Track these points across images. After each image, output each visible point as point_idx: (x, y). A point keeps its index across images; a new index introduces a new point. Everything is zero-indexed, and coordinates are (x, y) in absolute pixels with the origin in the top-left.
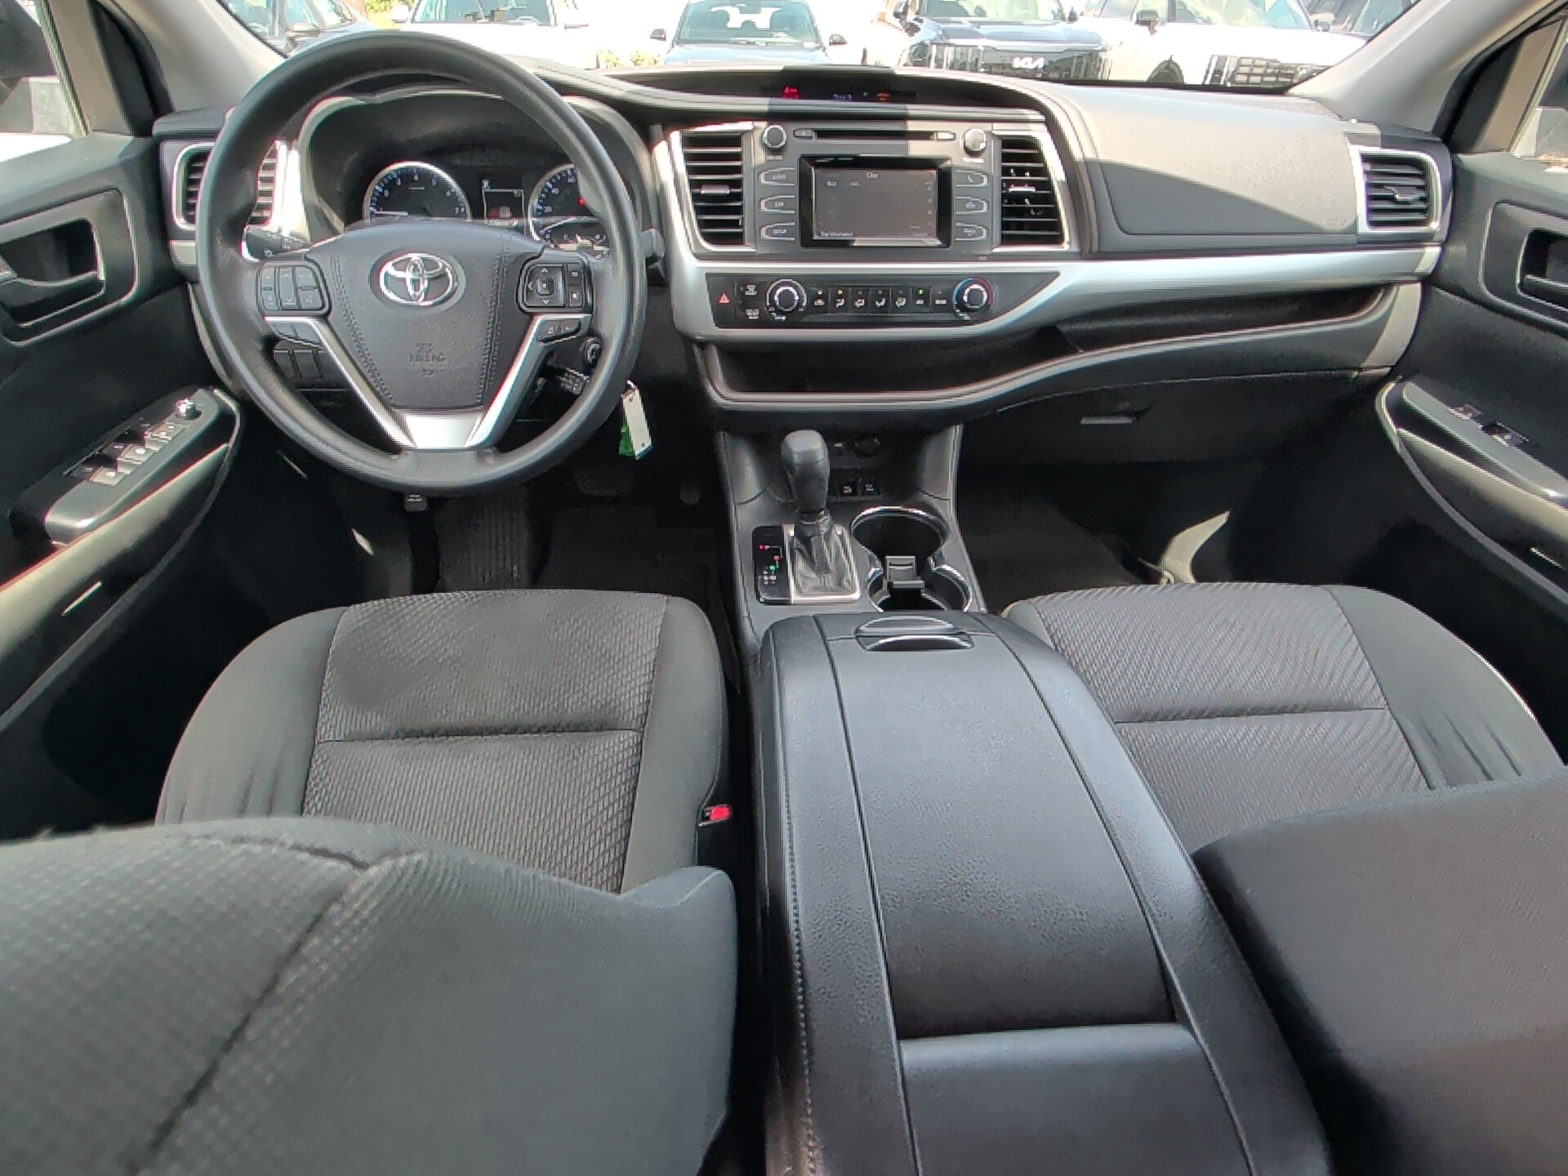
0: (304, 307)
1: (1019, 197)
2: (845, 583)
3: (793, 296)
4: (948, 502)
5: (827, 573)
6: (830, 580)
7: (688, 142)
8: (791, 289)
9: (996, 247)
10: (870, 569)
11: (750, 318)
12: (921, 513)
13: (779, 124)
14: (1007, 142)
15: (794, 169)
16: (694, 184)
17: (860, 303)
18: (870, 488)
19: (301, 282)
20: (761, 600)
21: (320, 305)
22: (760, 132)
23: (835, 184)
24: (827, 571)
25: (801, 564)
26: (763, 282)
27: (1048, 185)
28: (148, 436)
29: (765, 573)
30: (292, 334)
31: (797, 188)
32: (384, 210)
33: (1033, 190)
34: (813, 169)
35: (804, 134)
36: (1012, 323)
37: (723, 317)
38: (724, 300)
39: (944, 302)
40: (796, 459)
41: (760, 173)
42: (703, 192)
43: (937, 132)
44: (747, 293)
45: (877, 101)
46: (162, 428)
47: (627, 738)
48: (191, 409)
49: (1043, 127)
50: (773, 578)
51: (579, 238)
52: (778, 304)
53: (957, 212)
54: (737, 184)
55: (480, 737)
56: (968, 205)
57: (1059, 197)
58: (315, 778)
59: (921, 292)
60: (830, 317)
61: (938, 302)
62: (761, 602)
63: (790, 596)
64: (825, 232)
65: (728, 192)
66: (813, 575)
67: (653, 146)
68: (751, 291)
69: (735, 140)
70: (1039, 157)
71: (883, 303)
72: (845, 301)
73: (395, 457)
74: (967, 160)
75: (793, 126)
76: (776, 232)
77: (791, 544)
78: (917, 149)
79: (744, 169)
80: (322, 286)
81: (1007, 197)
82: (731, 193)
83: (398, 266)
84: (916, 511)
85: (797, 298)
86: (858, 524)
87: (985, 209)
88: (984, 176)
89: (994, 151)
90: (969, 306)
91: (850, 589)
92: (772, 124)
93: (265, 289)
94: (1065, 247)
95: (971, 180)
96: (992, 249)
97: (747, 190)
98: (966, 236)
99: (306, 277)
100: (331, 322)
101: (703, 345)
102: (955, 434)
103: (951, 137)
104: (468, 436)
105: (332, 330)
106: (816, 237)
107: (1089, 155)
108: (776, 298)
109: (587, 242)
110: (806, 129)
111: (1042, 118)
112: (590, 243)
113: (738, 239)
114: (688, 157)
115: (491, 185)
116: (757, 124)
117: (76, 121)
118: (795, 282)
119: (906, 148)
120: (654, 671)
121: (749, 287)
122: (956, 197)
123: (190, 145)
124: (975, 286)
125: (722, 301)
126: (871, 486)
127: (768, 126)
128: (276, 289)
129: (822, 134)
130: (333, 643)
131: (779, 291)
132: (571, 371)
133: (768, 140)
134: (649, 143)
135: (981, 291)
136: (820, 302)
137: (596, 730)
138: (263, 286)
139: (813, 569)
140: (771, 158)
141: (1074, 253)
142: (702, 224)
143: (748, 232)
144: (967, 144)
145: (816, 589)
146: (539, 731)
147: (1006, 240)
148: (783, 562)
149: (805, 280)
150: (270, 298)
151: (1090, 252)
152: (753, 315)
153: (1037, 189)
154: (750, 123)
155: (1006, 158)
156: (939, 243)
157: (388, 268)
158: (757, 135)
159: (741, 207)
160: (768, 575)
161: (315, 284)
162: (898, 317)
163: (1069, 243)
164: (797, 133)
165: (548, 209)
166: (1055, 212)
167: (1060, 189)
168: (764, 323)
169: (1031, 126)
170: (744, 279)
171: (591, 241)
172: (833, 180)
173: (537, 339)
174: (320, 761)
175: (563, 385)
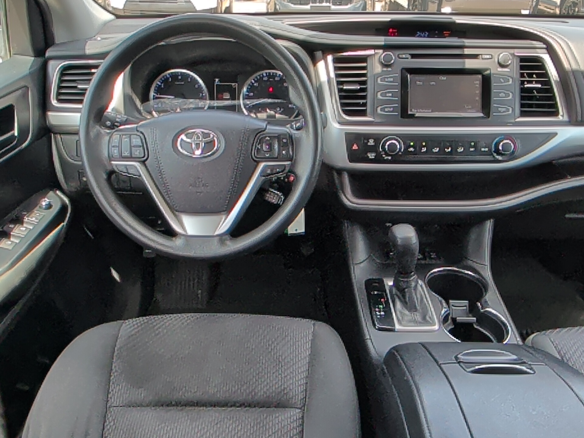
0: (133, 156)
1: (531, 90)
2: (428, 318)
3: (397, 146)
4: (486, 267)
5: (416, 311)
6: (418, 317)
7: (336, 61)
8: (394, 141)
9: (518, 118)
10: (442, 310)
11: (370, 157)
12: (470, 273)
13: (389, 51)
14: (523, 59)
15: (398, 75)
16: (339, 83)
17: (436, 150)
18: (433, 256)
19: (134, 143)
20: (377, 327)
21: (143, 155)
22: (379, 55)
23: (421, 83)
24: (416, 310)
25: (399, 304)
26: (378, 138)
27: (548, 83)
28: (26, 219)
29: (377, 310)
30: (125, 171)
31: (400, 85)
32: (160, 95)
33: (540, 86)
34: (409, 75)
35: (404, 56)
36: (528, 162)
37: (353, 157)
38: (355, 147)
39: (487, 149)
40: (399, 242)
41: (377, 78)
42: (345, 88)
43: (482, 55)
44: (369, 144)
45: (445, 37)
46: (33, 215)
47: (295, 413)
48: (48, 204)
49: (545, 51)
50: (382, 313)
51: (268, 110)
52: (387, 149)
53: (494, 98)
54: (364, 83)
55: (205, 408)
56: (500, 95)
57: (555, 90)
58: (108, 430)
59: (473, 144)
60: (418, 157)
61: (483, 149)
62: (377, 329)
63: (394, 325)
64: (415, 110)
65: (359, 88)
66: (407, 312)
67: (317, 63)
68: (371, 142)
69: (363, 59)
70: (542, 67)
71: (450, 150)
72: (427, 149)
73: (174, 239)
74: (500, 69)
75: (398, 52)
76: (386, 110)
77: (391, 292)
78: (469, 64)
79: (369, 75)
80: (145, 146)
81: (523, 90)
82: (360, 88)
83: (188, 136)
84: (467, 272)
85: (398, 147)
86: (429, 278)
87: (511, 97)
88: (509, 78)
89: (516, 64)
90: (503, 152)
91: (431, 322)
92: (386, 51)
93: (114, 147)
94: (560, 118)
95: (502, 81)
96: (515, 119)
97: (370, 86)
98: (500, 112)
99: (136, 141)
100: (147, 165)
101: (340, 171)
102: (489, 225)
103: (491, 57)
104: (217, 228)
105: (147, 170)
106: (409, 113)
107: (574, 67)
108: (386, 147)
109: (272, 113)
110: (405, 54)
111: (545, 46)
112: (274, 113)
113: (363, 113)
114: (336, 69)
115: (220, 81)
116: (376, 51)
117: (6, 50)
118: (397, 138)
119: (464, 63)
120: (309, 370)
121: (370, 140)
122: (494, 91)
123: (64, 62)
124: (505, 141)
125: (354, 148)
126: (434, 254)
127: (384, 52)
128: (119, 147)
129: (413, 56)
130: (117, 344)
131: (388, 143)
132: (272, 190)
133: (383, 60)
134: (315, 62)
135: (510, 144)
136: (412, 149)
137: (275, 407)
138: (113, 145)
139: (407, 308)
140: (385, 69)
141: (566, 122)
142: (343, 105)
143: (369, 108)
144: (499, 61)
145: (410, 321)
146: (240, 406)
147: (523, 114)
148: (387, 302)
149: (404, 138)
150: (116, 151)
151: (576, 121)
152: (371, 156)
153: (542, 85)
154: (373, 51)
155: (522, 68)
156: (481, 115)
157: (183, 137)
158: (377, 57)
159: (366, 96)
160: (380, 312)
161: (141, 144)
162: (458, 158)
163: (563, 116)
164: (400, 56)
165: (252, 94)
166: (553, 98)
167: (556, 86)
168: (378, 160)
169: (538, 50)
170: (367, 136)
171: (274, 111)
172: (419, 81)
173: (261, 175)
174: (111, 419)
175: (267, 198)
